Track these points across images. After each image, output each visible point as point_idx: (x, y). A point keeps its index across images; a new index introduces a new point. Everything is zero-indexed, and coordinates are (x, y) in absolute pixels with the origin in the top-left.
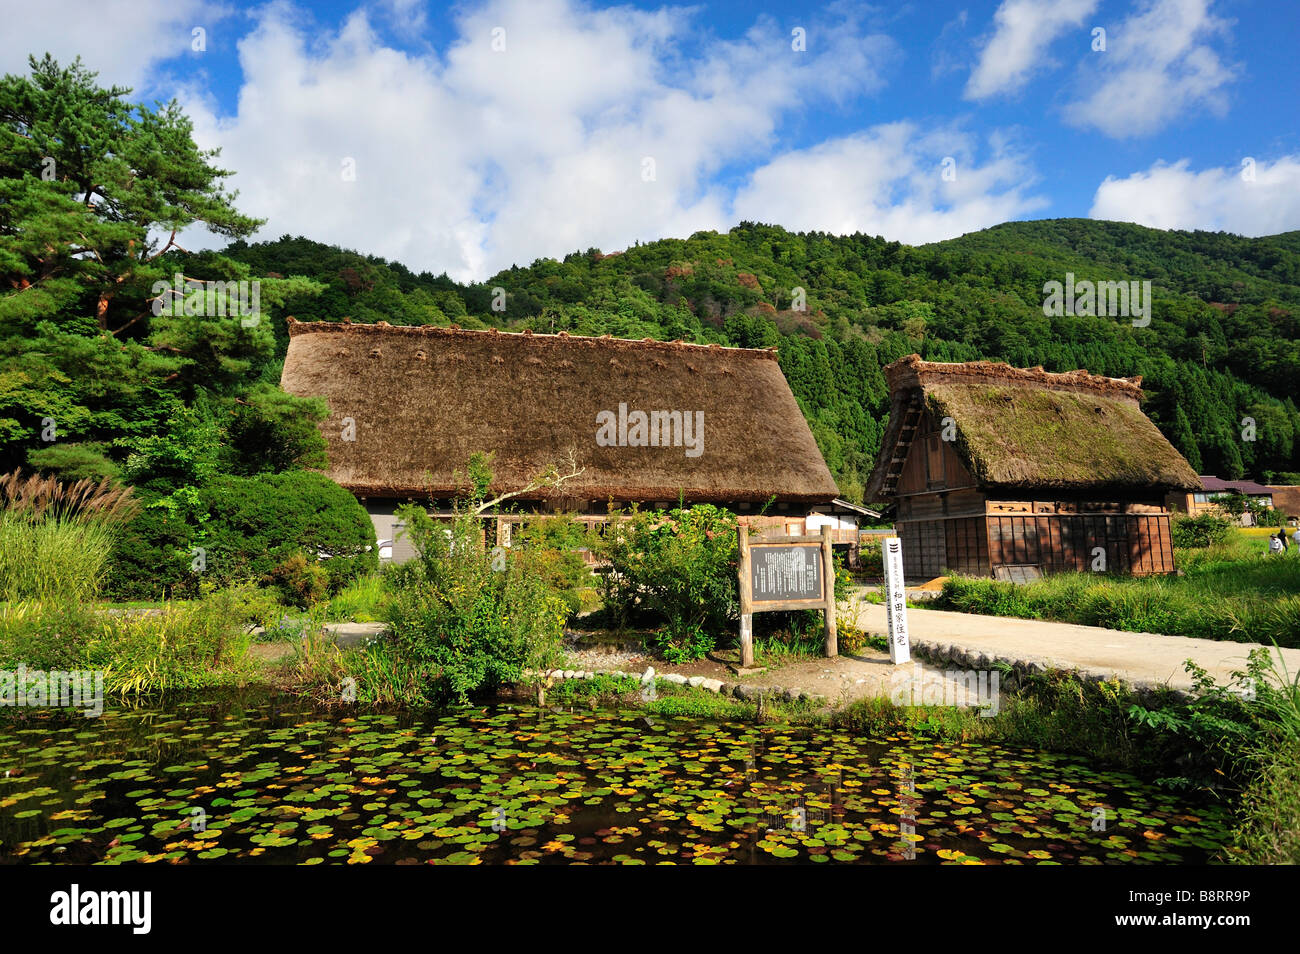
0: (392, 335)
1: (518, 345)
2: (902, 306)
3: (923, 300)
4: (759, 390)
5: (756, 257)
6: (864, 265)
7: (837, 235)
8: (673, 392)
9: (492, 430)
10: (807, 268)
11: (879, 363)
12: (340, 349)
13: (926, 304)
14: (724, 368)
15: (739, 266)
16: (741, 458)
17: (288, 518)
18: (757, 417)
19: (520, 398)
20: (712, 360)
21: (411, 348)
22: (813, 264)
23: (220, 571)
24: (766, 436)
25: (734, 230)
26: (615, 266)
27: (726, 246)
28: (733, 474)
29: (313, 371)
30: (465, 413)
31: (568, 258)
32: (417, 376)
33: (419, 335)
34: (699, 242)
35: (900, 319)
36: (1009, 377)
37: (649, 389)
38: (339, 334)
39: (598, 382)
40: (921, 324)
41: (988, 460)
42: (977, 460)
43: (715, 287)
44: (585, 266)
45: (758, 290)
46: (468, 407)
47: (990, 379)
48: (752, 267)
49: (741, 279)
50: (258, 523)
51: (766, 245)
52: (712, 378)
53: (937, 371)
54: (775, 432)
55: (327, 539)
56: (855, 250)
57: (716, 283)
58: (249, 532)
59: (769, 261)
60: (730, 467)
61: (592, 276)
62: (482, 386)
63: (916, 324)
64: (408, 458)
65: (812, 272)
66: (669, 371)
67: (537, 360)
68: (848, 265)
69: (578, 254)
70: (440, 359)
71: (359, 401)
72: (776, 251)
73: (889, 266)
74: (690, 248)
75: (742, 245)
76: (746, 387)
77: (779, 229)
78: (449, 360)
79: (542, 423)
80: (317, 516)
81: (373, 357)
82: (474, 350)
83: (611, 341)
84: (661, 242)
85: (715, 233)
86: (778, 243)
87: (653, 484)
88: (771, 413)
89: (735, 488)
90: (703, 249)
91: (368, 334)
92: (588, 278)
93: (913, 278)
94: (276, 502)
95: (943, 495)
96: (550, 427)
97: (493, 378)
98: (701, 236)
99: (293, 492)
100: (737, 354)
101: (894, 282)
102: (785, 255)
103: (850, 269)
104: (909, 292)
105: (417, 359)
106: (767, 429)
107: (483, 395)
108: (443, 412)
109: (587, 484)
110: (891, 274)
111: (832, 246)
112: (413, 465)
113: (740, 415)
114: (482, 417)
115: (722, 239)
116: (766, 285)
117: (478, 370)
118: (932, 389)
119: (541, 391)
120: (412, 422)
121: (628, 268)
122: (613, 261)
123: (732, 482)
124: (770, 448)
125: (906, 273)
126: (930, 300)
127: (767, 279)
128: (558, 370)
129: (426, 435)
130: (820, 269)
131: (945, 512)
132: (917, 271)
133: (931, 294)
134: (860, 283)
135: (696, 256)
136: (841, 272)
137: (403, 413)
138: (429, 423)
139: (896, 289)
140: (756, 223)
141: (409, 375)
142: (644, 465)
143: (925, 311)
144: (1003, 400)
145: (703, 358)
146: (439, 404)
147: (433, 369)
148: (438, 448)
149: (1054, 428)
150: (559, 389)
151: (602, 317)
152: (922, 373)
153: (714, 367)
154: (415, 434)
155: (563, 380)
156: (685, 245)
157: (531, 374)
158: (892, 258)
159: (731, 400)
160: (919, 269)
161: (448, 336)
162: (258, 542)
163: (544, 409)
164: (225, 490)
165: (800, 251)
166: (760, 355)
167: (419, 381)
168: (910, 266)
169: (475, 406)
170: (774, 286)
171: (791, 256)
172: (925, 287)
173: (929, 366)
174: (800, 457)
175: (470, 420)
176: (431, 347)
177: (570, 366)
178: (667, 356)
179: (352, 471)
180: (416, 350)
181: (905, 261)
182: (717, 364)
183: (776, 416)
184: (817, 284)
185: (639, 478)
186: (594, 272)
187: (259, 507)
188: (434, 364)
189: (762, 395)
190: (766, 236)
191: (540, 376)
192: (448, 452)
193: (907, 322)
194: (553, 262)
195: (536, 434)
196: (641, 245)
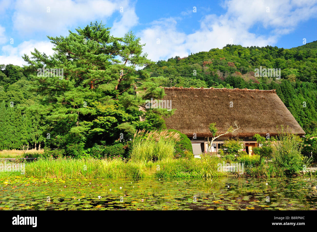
1: (201, 92)
2: (287, 71)
3: (294, 68)
4: (274, 103)
5: (233, 56)
6: (271, 57)
7: (260, 47)
8: (249, 104)
9: (201, 117)
10: (251, 59)
11: (282, 91)
13: (295, 69)
14: (262, 96)
15: (227, 59)
16: (274, 123)
18: (275, 111)
19: (206, 108)
20: (257, 94)
21: (171, 94)
22: (253, 58)
24: (279, 117)
25: (225, 47)
26: (185, 62)
27: (222, 53)
28: (273, 128)
30: (192, 112)
31: (169, 60)
32: (175, 102)
33: (172, 90)
34: (213, 52)
35: (286, 75)
37: (241, 104)
39: (226, 102)
40: (294, 76)
43: (220, 67)
44: (175, 62)
45: (235, 67)
46: (192, 111)
48: (232, 60)
49: (229, 64)
51: (236, 52)
52: (259, 100)
54: (281, 115)
56: (267, 52)
57: (220, 66)
59: (237, 57)
60: (271, 126)
61: (178, 66)
62: (194, 104)
63: (292, 76)
64: (180, 126)
65: (253, 60)
66: (246, 98)
67: (207, 96)
68: (266, 57)
69: (172, 58)
70: (180, 97)
72: (240, 54)
73: (280, 57)
74: (210, 55)
75: (228, 52)
76: (270, 102)
77: (240, 46)
78: (183, 97)
79: (214, 115)
82: (189, 94)
84: (200, 53)
85: (218, 49)
86: (240, 51)
87: (250, 132)
88: (279, 110)
89: (274, 132)
90: (214, 55)
92: (176, 66)
93: (289, 60)
96: (217, 116)
97: (197, 102)
98: (213, 50)
100: (264, 92)
101: (283, 62)
102: (243, 55)
103: (266, 59)
104: (289, 65)
105: (174, 97)
106: (279, 115)
107: (195, 107)
108: (186, 112)
110: (282, 59)
111: (259, 51)
112: (182, 127)
113: (270, 111)
114: (197, 113)
115: (220, 51)
116: (238, 66)
117: (192, 100)
119: (211, 105)
121: (189, 62)
122: (184, 60)
123: (273, 131)
124: (281, 120)
125: (286, 59)
126: (297, 68)
127: (238, 63)
128: (214, 99)
129: (183, 119)
130: (256, 59)
132: (290, 58)
133: (297, 66)
134: (270, 63)
135: (212, 57)
136: (263, 60)
138: (183, 115)
139: (284, 64)
140: (232, 45)
142: (246, 126)
143: (295, 72)
145: (254, 93)
146: (184, 110)
147: (179, 100)
148: (187, 122)
150: (216, 104)
151: (187, 79)
153: (258, 96)
154: (180, 119)
155: (216, 102)
156: (208, 54)
157: (207, 100)
158: (281, 54)
159: (266, 106)
160: (292, 57)
161: (180, 90)
163: (214, 110)
165: (248, 53)
166: (271, 92)
168: (288, 56)
169: (194, 110)
170: (240, 66)
171: (245, 55)
172: (295, 64)
174: (291, 123)
175: (194, 114)
176: (177, 93)
177: (217, 98)
180: (173, 94)
181: (286, 55)
182: (259, 95)
183: (281, 110)
184: (255, 64)
185: (246, 130)
186: (178, 64)
188: (179, 98)
189: (275, 104)
190: (236, 49)
191: (209, 101)
192: (191, 123)
193: (289, 76)
194: (164, 61)
195: (213, 118)
196: (193, 54)
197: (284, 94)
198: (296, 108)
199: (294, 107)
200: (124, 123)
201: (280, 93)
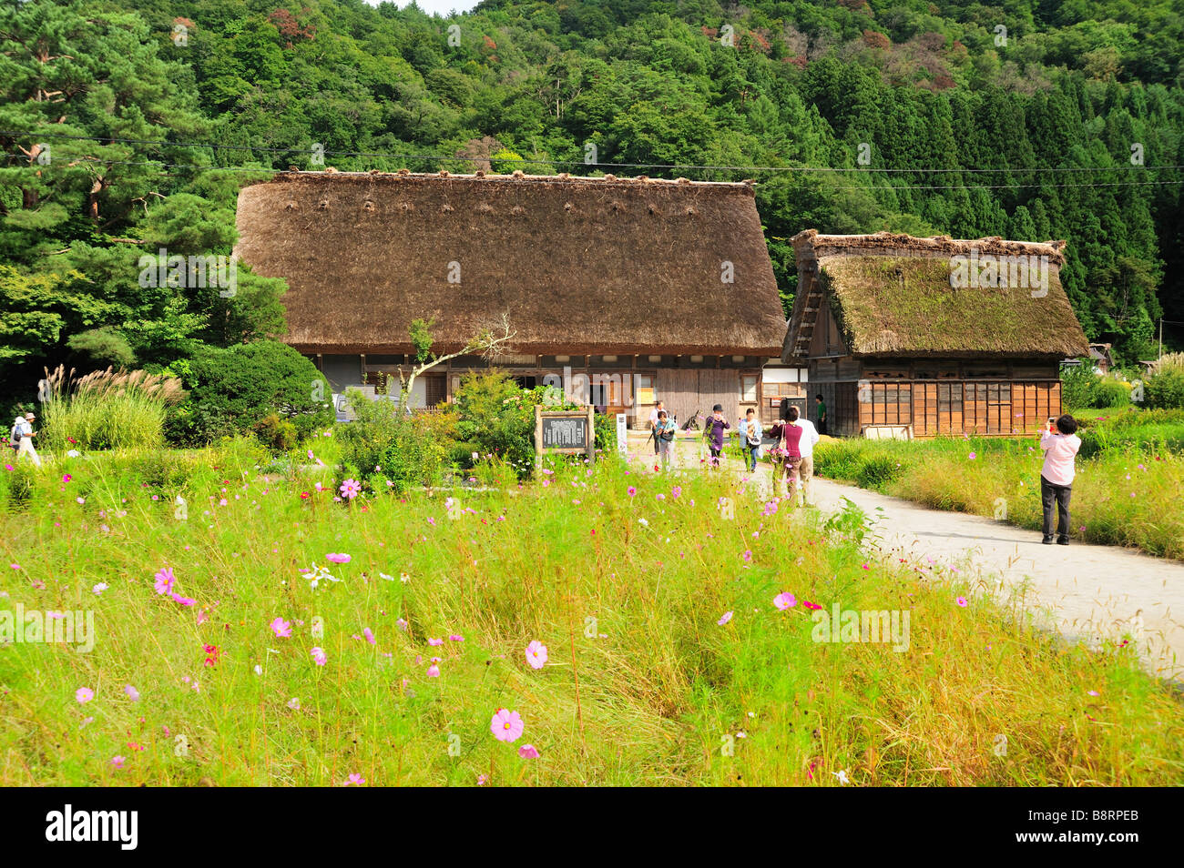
0: (340, 183)
1: (469, 190)
2: (1086, 31)
3: (1119, 20)
9: (438, 286)
12: (288, 203)
14: (690, 209)
16: (692, 311)
17: (261, 383)
21: (360, 198)
23: (214, 427)
28: (680, 328)
29: (264, 227)
30: (413, 269)
32: (366, 230)
35: (1079, 51)
36: (911, 248)
37: (604, 236)
38: (287, 184)
40: (1112, 58)
41: (858, 333)
42: (849, 332)
46: (416, 262)
47: (890, 251)
50: (238, 388)
52: (674, 221)
53: (833, 246)
55: (293, 400)
58: (232, 396)
60: (679, 321)
62: (431, 239)
63: (1105, 58)
64: (359, 317)
66: (629, 215)
67: (488, 208)
70: (389, 209)
71: (311, 259)
78: (398, 210)
79: (490, 277)
80: (284, 381)
81: (322, 209)
82: (423, 198)
83: (569, 180)
87: (596, 339)
91: (316, 183)
94: (250, 371)
95: (835, 360)
96: (497, 281)
97: (443, 229)
99: (262, 362)
105: (366, 211)
108: (392, 268)
109: (531, 341)
112: (364, 323)
114: (432, 272)
117: (428, 221)
118: (827, 262)
119: (490, 242)
120: (362, 279)
123: (678, 336)
126: (1130, 20)
128: (510, 217)
129: (376, 293)
131: (837, 376)
133: (1133, 10)
137: (354, 270)
138: (379, 280)
141: (359, 229)
142: (589, 320)
143: (1121, 37)
144: (896, 273)
147: (382, 222)
149: (942, 299)
150: (510, 239)
152: (817, 248)
153: (679, 208)
154: (365, 292)
155: (514, 229)
157: (482, 224)
161: (397, 182)
162: (239, 404)
163: (493, 262)
164: (211, 362)
166: (734, 190)
167: (367, 235)
173: (825, 240)
174: (756, 308)
175: (418, 275)
176: (379, 196)
177: (522, 213)
178: (629, 197)
179: (307, 331)
180: (365, 201)
182: (683, 204)
187: (238, 375)
188: (382, 215)
191: (491, 226)
193: (1091, 56)
195: (483, 289)
197: (1039, 138)
198: (1066, 202)
199: (1061, 198)
200: (91, 331)
201: (1020, 138)
